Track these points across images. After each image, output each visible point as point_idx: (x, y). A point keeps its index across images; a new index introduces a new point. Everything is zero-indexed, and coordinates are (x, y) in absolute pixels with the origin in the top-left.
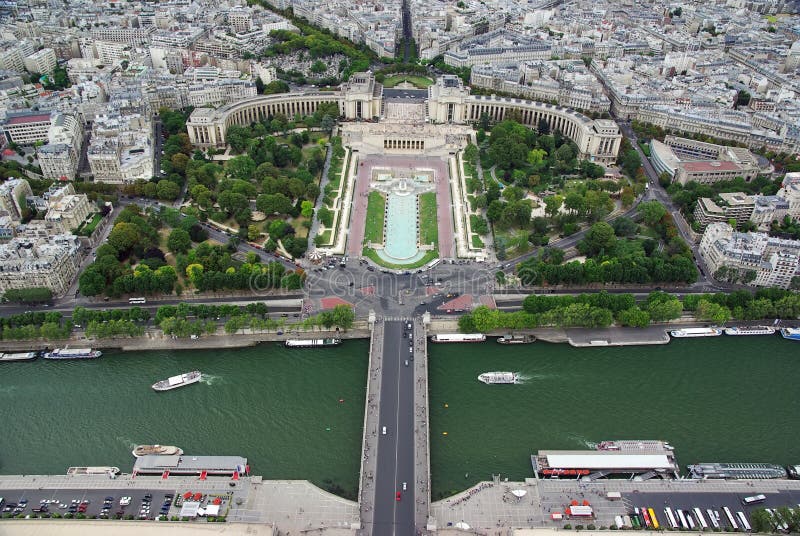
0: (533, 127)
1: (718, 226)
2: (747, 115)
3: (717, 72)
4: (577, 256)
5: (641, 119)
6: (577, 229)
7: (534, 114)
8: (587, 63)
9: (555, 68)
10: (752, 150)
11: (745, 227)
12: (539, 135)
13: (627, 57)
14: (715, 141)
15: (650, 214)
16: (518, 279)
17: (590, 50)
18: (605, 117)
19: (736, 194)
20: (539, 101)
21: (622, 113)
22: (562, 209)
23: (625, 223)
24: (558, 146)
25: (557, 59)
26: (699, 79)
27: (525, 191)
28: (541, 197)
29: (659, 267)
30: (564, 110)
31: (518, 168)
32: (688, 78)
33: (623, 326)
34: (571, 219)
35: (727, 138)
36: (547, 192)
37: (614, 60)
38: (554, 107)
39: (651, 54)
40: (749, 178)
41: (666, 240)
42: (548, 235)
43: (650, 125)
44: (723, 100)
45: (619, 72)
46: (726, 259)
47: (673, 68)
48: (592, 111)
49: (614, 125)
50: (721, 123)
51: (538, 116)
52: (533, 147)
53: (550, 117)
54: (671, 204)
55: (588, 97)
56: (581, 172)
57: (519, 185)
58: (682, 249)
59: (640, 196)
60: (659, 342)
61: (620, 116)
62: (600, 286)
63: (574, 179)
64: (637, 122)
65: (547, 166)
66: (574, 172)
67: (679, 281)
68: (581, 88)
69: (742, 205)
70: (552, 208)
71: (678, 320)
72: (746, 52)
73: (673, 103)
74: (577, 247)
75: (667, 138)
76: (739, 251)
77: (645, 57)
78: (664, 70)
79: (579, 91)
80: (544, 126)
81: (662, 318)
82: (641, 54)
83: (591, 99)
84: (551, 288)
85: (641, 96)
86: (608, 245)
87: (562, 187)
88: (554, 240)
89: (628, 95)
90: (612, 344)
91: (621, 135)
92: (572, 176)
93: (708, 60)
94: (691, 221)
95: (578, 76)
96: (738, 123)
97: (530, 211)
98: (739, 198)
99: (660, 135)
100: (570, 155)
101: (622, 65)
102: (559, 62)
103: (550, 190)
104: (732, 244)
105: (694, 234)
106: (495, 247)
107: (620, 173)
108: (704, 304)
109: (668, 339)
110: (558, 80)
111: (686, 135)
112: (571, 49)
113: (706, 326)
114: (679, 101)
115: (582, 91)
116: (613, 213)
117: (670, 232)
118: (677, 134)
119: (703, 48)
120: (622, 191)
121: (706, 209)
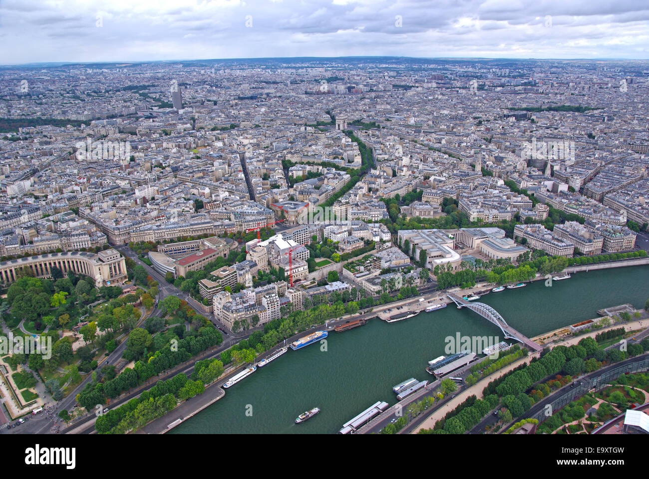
0: (48, 276)
1: (219, 295)
2: (206, 214)
3: (175, 191)
4: (127, 363)
5: (135, 240)
6: (117, 344)
7: (43, 266)
8: (76, 212)
9: (49, 223)
10: (219, 236)
11: (238, 288)
12: (55, 281)
13: (107, 199)
14: (193, 238)
15: (169, 307)
16: (83, 408)
17: (75, 201)
18: (106, 248)
19: (222, 269)
20: (45, 254)
21: (118, 241)
22: (98, 332)
23: (153, 322)
24: (75, 284)
25: (49, 215)
26: (165, 199)
27: (60, 332)
28: (76, 330)
29: (192, 343)
30: (70, 253)
31: (46, 314)
32: (158, 201)
33: (187, 400)
34: (109, 337)
35: (199, 233)
36: (80, 324)
37: (97, 204)
38: (60, 254)
39: (124, 192)
40: (225, 255)
41: (189, 320)
42: (94, 359)
43: (143, 242)
44: (188, 209)
45: (105, 212)
46: (235, 315)
47: (144, 198)
48: (94, 247)
49: (115, 252)
50: (192, 225)
51: (48, 266)
52: (53, 292)
53: (59, 263)
54: (182, 293)
55: (87, 237)
56: (104, 297)
57: (52, 329)
58: (204, 323)
59: (157, 296)
60: (218, 398)
61: (118, 244)
62: (155, 379)
63: (99, 304)
64: (133, 244)
65: (72, 303)
66: (97, 299)
67: (212, 346)
68: (77, 232)
69: (229, 275)
70: (89, 334)
71: (223, 375)
72: (188, 175)
73: (153, 222)
74: (124, 357)
75: (160, 248)
76: (240, 306)
77: (120, 195)
78: (138, 200)
79: (77, 235)
80: (57, 272)
81: (212, 379)
82: (116, 194)
83: (89, 238)
84: (115, 401)
85: (127, 224)
86: (148, 344)
87: (91, 314)
88: (101, 361)
89: (118, 226)
90: (185, 419)
91: (123, 258)
92: (97, 303)
93: (166, 186)
94: (201, 299)
95: (72, 224)
96: (203, 221)
97: (71, 346)
98: (224, 271)
99: (154, 247)
100: (89, 287)
101: (105, 206)
102: (51, 218)
103: (82, 321)
104: (234, 304)
105: (207, 308)
106: (49, 392)
107: (135, 285)
108: (235, 355)
109: (223, 392)
110: (55, 232)
111: (172, 241)
112: (58, 205)
113: (244, 369)
114: (157, 218)
115: (80, 235)
116: (142, 318)
117: (189, 314)
118: (165, 242)
119: (159, 179)
120: (141, 299)
121: (207, 287)
